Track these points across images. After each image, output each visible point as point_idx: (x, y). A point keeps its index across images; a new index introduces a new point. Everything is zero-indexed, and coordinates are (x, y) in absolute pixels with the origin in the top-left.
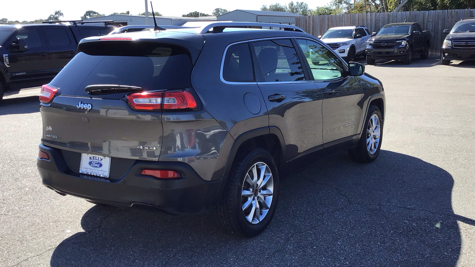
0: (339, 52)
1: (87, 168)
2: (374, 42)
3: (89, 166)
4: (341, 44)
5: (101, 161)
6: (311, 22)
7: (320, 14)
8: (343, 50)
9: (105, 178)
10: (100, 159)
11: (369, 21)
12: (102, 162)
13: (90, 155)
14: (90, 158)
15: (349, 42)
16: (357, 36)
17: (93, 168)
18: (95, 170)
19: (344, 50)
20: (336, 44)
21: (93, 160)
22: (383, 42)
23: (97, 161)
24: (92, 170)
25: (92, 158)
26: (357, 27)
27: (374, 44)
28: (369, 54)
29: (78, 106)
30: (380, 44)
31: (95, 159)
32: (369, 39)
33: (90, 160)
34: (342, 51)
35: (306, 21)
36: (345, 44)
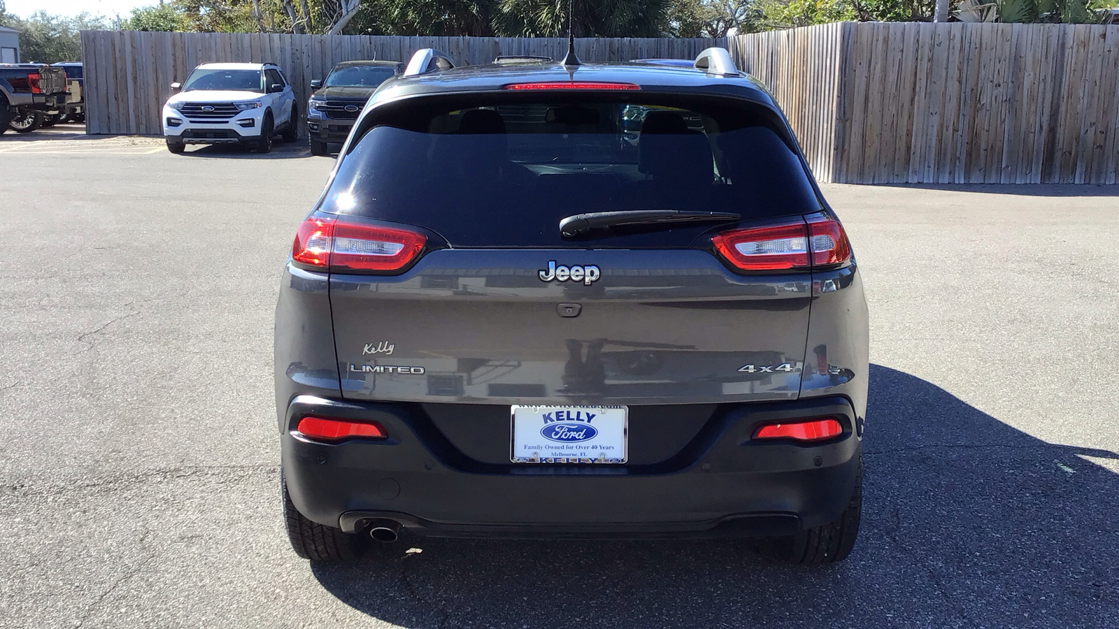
0: (241, 125)
1: (539, 447)
2: (327, 104)
3: (545, 441)
4: (243, 106)
5: (589, 421)
6: (128, 48)
7: (145, 30)
8: (249, 119)
9: (615, 466)
10: (584, 416)
11: (277, 52)
12: (593, 424)
13: (544, 409)
14: (547, 418)
15: (259, 100)
16: (273, 86)
17: (560, 444)
18: (572, 448)
19: (253, 120)
20: (232, 104)
21: (556, 422)
22: (350, 104)
23: (576, 422)
24: (558, 451)
25: (553, 416)
26: (264, 65)
27: (328, 108)
28: (315, 130)
29: (547, 274)
30: (343, 108)
31: (565, 417)
32: (313, 96)
33: (546, 422)
34: (248, 122)
35: (113, 45)
36: (251, 105)
